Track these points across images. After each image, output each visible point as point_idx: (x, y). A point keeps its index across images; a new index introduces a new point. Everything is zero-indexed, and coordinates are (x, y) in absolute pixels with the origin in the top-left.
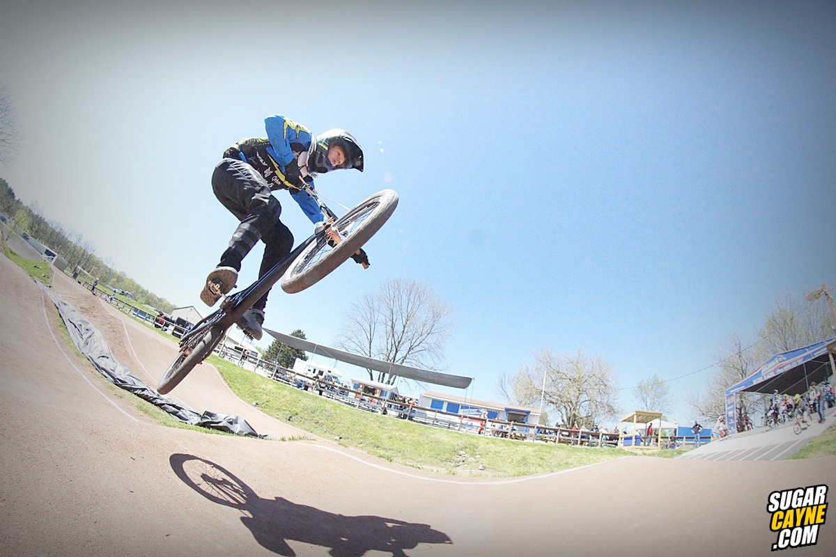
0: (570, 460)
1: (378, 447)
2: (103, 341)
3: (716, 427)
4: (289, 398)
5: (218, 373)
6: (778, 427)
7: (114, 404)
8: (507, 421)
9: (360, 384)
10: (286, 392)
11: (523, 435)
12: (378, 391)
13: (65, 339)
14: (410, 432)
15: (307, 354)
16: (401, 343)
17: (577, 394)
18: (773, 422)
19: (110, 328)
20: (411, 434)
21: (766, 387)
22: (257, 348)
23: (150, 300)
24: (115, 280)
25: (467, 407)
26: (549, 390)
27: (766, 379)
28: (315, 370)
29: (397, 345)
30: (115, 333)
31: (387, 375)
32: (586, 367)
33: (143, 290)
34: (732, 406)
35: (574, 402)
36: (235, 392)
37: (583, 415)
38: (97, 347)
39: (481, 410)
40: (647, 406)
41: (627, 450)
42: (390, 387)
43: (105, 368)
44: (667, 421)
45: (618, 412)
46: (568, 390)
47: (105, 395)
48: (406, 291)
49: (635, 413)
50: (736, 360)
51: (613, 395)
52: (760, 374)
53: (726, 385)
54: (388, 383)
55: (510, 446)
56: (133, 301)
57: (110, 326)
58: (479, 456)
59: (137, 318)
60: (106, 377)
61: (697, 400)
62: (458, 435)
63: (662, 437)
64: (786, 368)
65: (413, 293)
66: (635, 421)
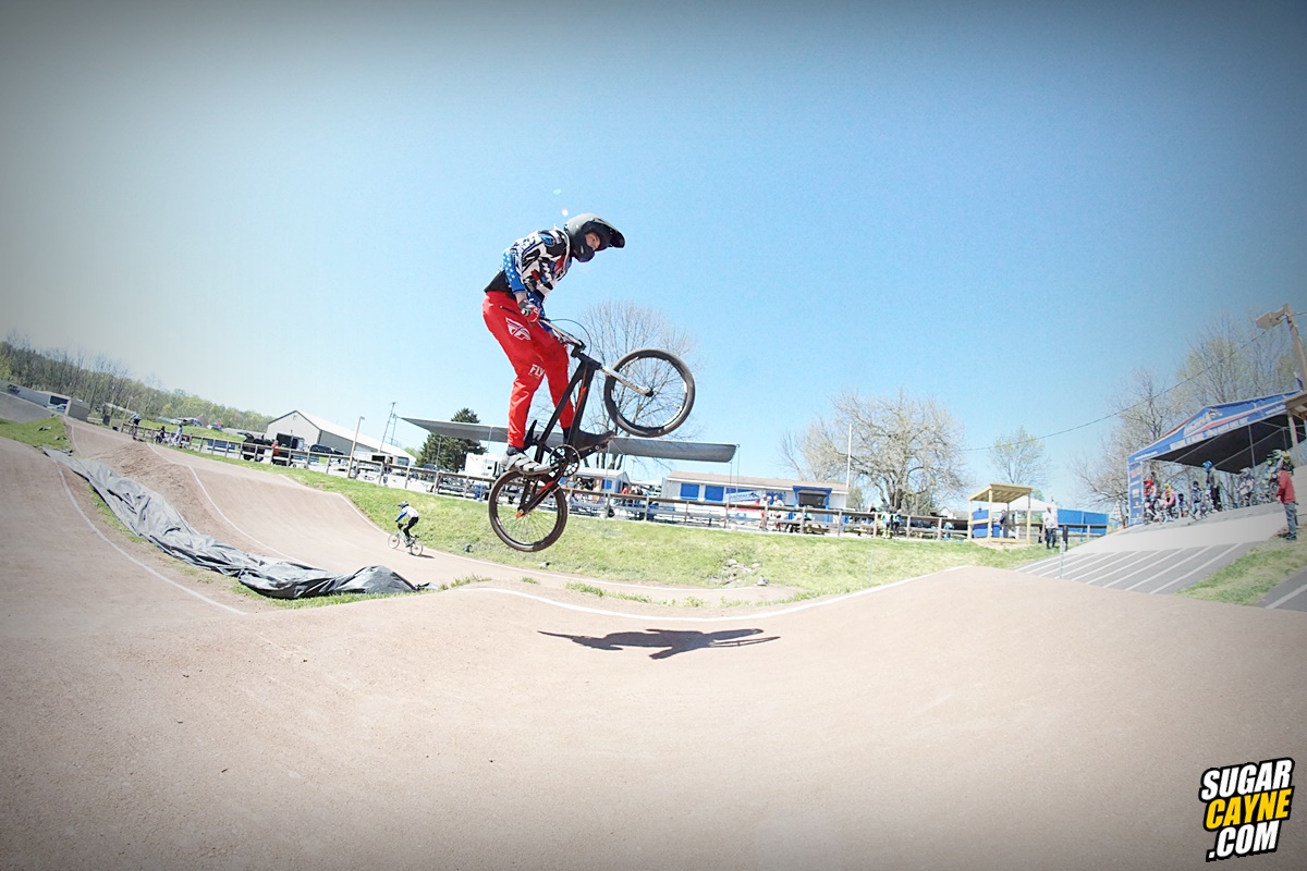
0: (894, 562)
1: (604, 569)
2: (166, 506)
3: (1113, 511)
4: (462, 518)
5: (351, 504)
6: (1207, 519)
7: (199, 596)
8: (797, 507)
10: (456, 508)
11: (823, 527)
12: (598, 482)
13: (110, 522)
14: (650, 539)
15: (484, 444)
16: (623, 402)
17: (902, 459)
18: (1199, 512)
19: (173, 483)
20: (653, 542)
21: (1191, 456)
22: (407, 450)
23: (228, 419)
24: (169, 405)
25: (733, 490)
26: (857, 454)
27: (1189, 443)
30: (182, 489)
31: (609, 457)
32: (914, 416)
33: (216, 407)
34: (1136, 482)
35: (898, 470)
37: (915, 489)
38: (159, 519)
39: (758, 493)
40: (1010, 474)
41: (980, 545)
42: (614, 473)
43: (178, 546)
44: (1040, 498)
45: (966, 485)
46: (888, 453)
47: (184, 585)
48: (620, 320)
49: (990, 487)
50: (1145, 409)
51: (957, 458)
52: (1180, 436)
53: (1130, 447)
54: (612, 466)
55: (802, 545)
56: (202, 429)
57: (172, 480)
58: (757, 565)
59: (215, 453)
60: (181, 559)
61: (1085, 468)
62: (723, 536)
63: (1032, 525)
64: (1222, 430)
65: (633, 322)
66: (990, 500)
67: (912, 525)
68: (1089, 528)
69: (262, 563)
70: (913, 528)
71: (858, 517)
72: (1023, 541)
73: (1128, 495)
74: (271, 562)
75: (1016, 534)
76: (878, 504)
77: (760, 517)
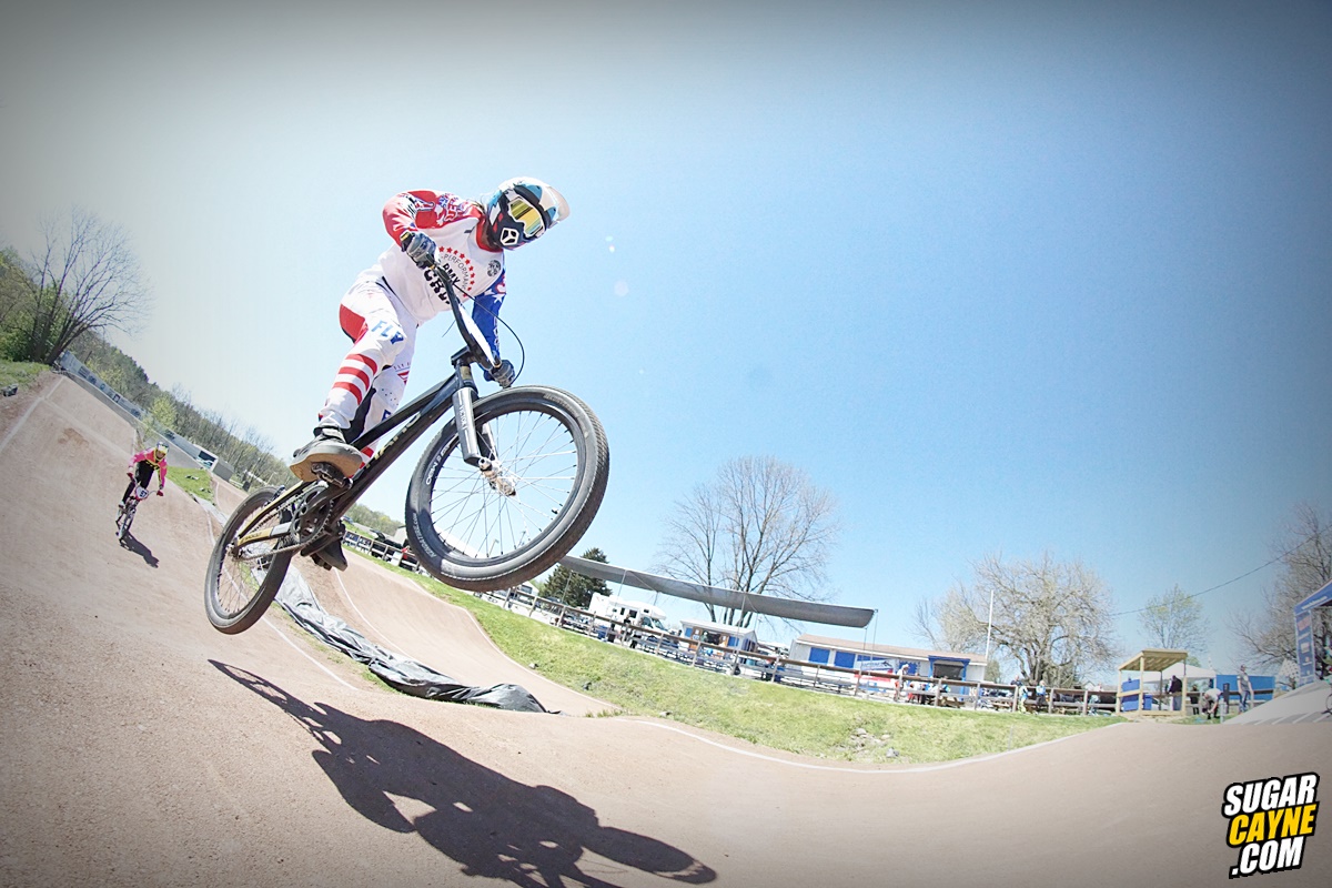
0: (1035, 738)
2: (301, 580)
3: (1280, 672)
4: (585, 656)
5: (475, 621)
7: (329, 672)
8: (932, 678)
9: (695, 628)
10: (581, 645)
11: (959, 700)
12: (724, 638)
14: (777, 701)
15: (610, 585)
16: (758, 560)
17: (1045, 627)
20: (780, 704)
25: (867, 658)
26: (999, 622)
28: (623, 610)
29: (751, 563)
31: (738, 613)
32: (1059, 580)
35: (1041, 640)
36: (501, 649)
37: (1057, 661)
38: (293, 589)
39: (892, 662)
40: (1163, 641)
41: (1129, 719)
42: (743, 631)
43: (310, 620)
44: (1197, 665)
45: (1115, 654)
46: (1031, 622)
47: (314, 658)
48: (760, 476)
49: (1142, 654)
50: (1310, 549)
51: (1105, 625)
53: (1297, 596)
54: (740, 624)
55: (936, 718)
58: (888, 736)
60: (312, 633)
61: (1247, 626)
62: (855, 704)
65: (773, 478)
66: (1142, 667)
67: (1054, 700)
69: (391, 658)
70: (1056, 703)
74: (399, 659)
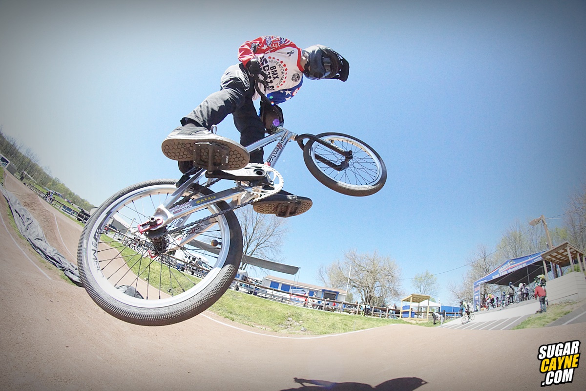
0: (365, 326)
7: (45, 274)
8: (323, 298)
11: (334, 308)
13: (12, 224)
14: (254, 303)
16: (251, 241)
17: (372, 281)
18: (505, 304)
19: (45, 219)
20: (255, 305)
21: (503, 281)
23: (75, 200)
24: (51, 183)
25: (295, 288)
26: (353, 278)
27: (501, 275)
28: (190, 257)
29: (248, 242)
30: (48, 222)
32: (380, 264)
33: (71, 192)
35: (370, 287)
36: (132, 270)
37: (377, 296)
39: (305, 290)
40: (421, 291)
42: (242, 271)
43: (40, 247)
44: (434, 301)
45: (401, 295)
46: (366, 279)
47: (39, 266)
49: (411, 295)
50: (482, 262)
51: (397, 283)
52: (497, 272)
53: (475, 279)
55: (324, 315)
56: (63, 200)
57: (44, 217)
58: (302, 322)
59: (65, 212)
60: (40, 254)
61: (455, 288)
62: (288, 307)
63: (429, 313)
64: (515, 269)
66: (411, 301)
67: (374, 311)
68: (455, 314)
70: (375, 313)
71: (350, 306)
72: (425, 319)
73: (473, 299)
75: (422, 317)
76: (360, 301)
77: (304, 301)
